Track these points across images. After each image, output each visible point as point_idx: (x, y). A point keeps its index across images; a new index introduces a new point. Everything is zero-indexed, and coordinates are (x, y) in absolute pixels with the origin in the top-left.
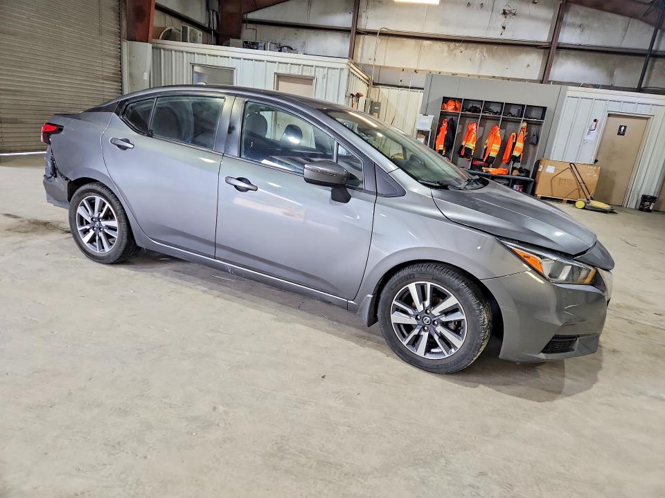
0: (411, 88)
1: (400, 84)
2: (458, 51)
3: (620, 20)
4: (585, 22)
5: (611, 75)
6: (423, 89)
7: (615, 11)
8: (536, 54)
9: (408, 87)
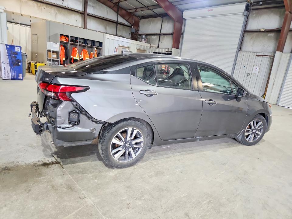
0: (21, 24)
1: (13, 21)
2: (42, 8)
3: (105, 7)
4: (94, 5)
5: (106, 29)
6: (30, 26)
7: (104, 3)
8: (78, 16)
9: (18, 23)
